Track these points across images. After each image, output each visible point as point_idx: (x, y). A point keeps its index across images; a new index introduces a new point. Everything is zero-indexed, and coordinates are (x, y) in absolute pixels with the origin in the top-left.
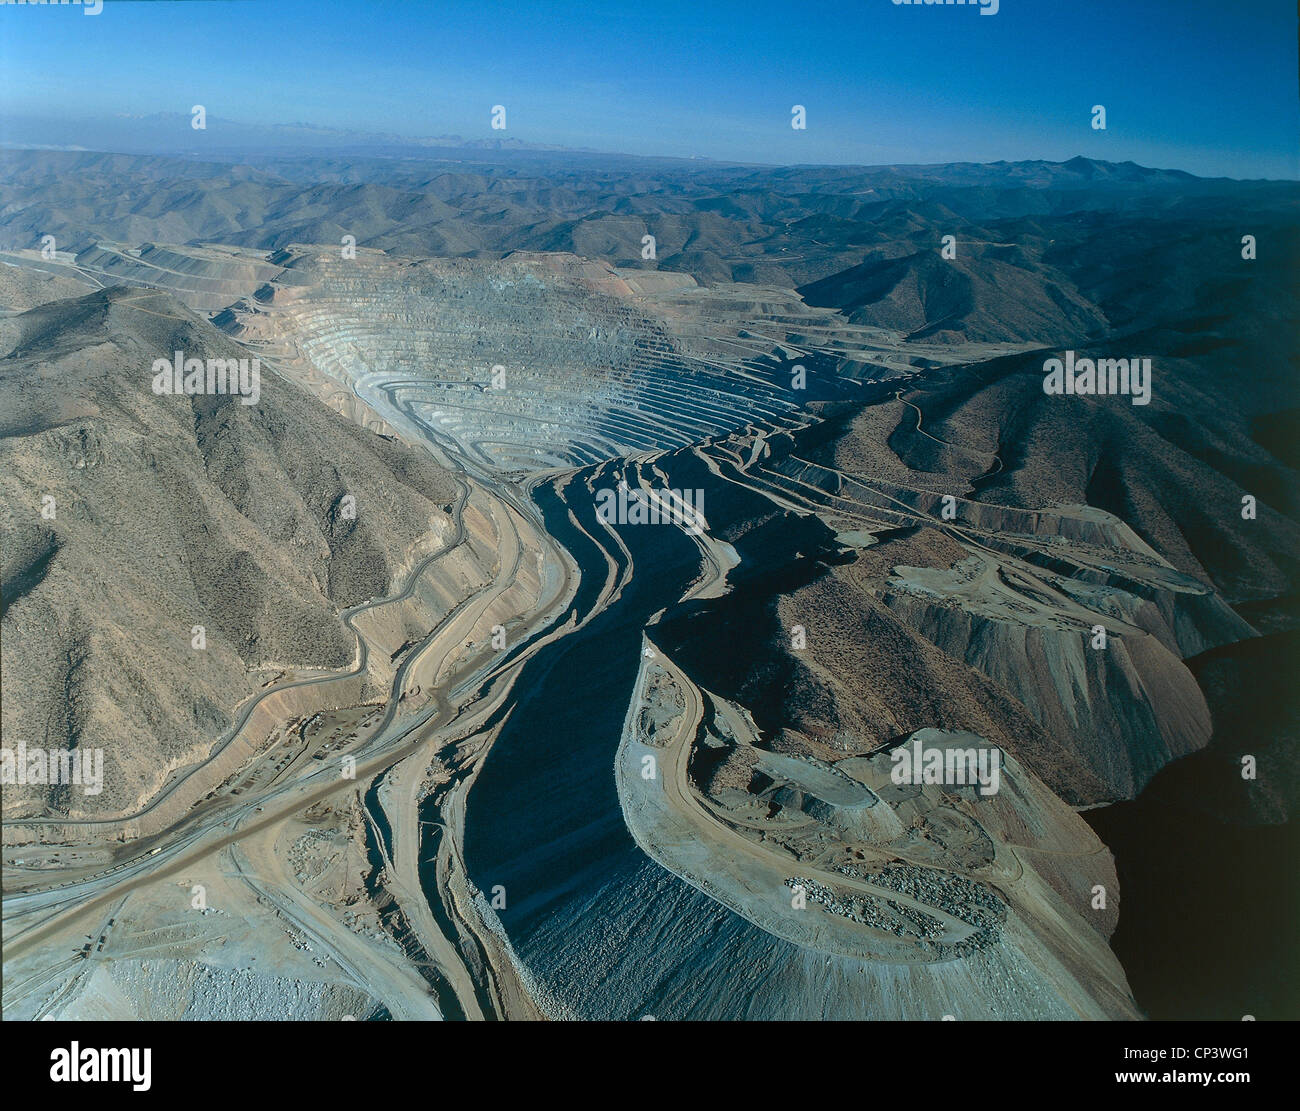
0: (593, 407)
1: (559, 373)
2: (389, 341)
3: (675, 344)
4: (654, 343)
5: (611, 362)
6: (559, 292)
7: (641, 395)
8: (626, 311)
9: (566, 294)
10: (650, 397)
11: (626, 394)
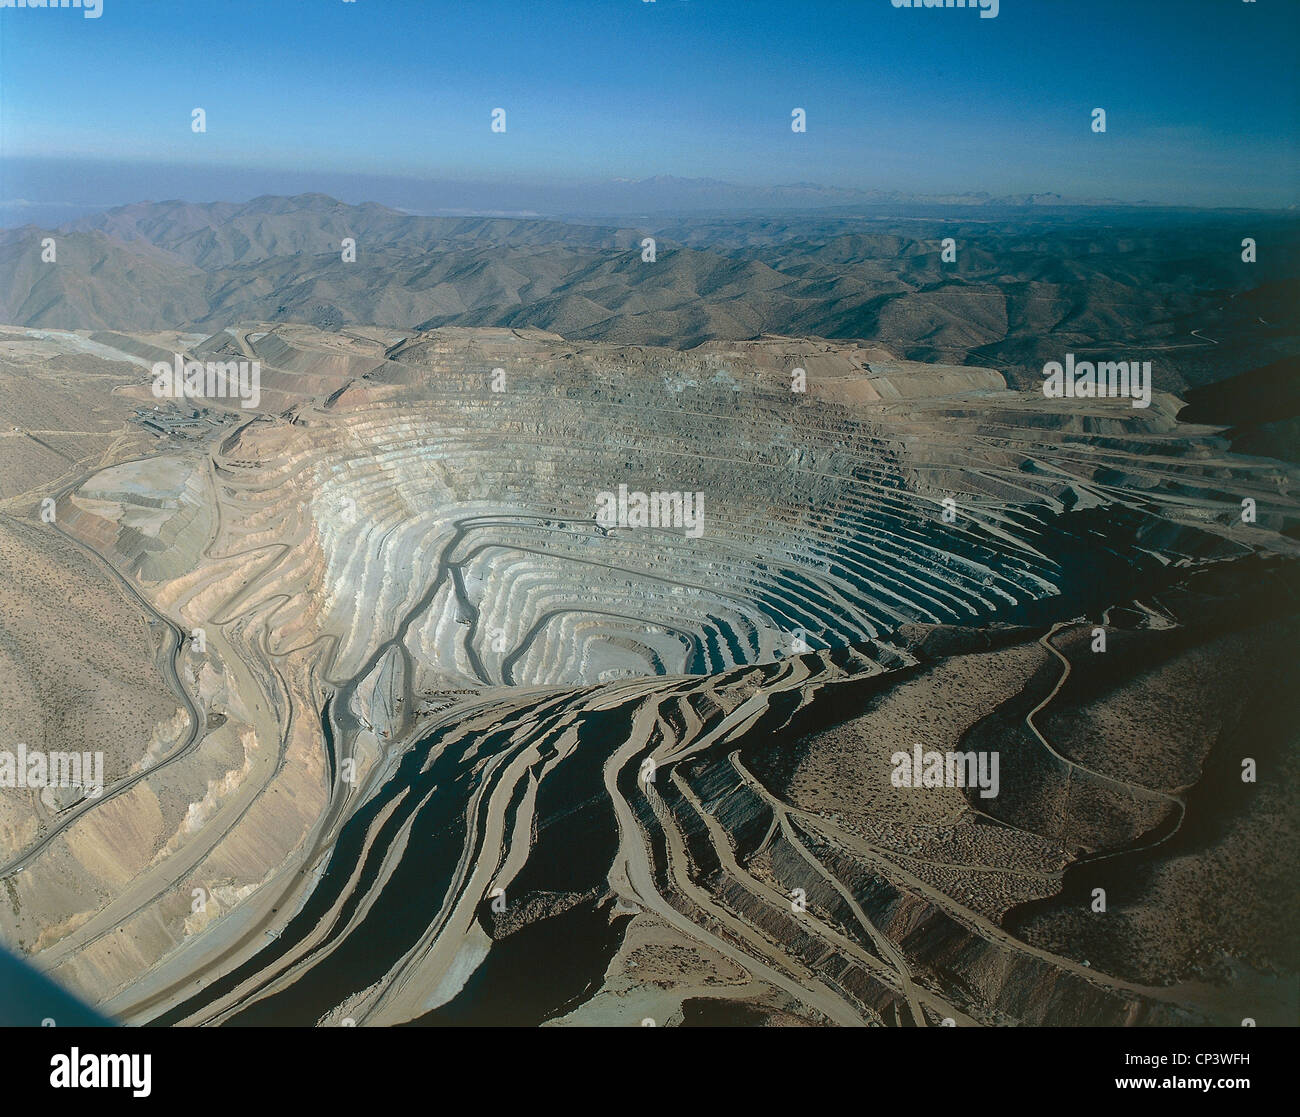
0: (761, 567)
1: (730, 512)
2: (500, 460)
3: (910, 477)
4: (879, 474)
5: (810, 500)
6: (760, 395)
7: (840, 551)
8: (851, 426)
9: (769, 398)
10: (851, 555)
11: (820, 549)
